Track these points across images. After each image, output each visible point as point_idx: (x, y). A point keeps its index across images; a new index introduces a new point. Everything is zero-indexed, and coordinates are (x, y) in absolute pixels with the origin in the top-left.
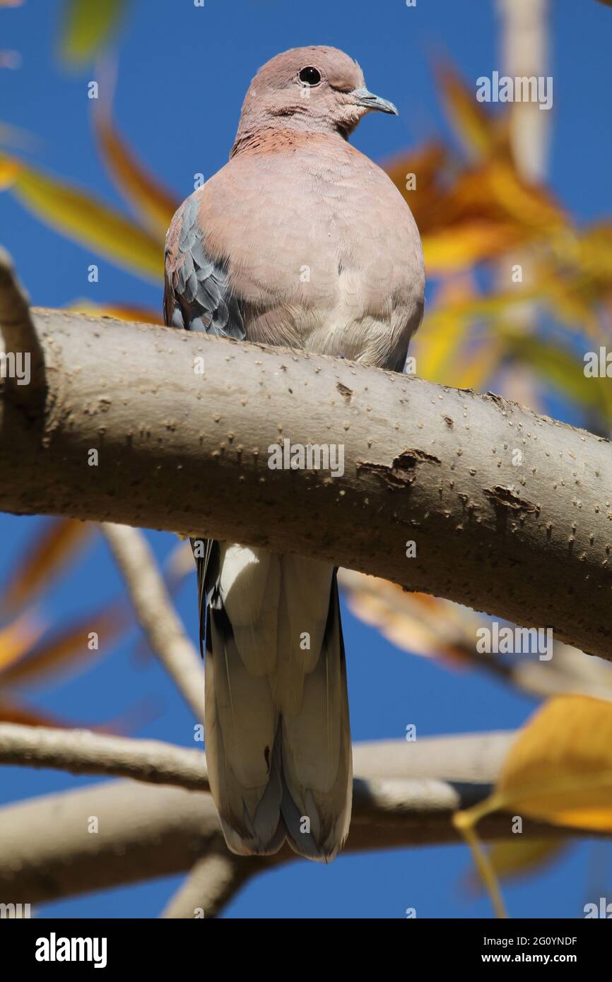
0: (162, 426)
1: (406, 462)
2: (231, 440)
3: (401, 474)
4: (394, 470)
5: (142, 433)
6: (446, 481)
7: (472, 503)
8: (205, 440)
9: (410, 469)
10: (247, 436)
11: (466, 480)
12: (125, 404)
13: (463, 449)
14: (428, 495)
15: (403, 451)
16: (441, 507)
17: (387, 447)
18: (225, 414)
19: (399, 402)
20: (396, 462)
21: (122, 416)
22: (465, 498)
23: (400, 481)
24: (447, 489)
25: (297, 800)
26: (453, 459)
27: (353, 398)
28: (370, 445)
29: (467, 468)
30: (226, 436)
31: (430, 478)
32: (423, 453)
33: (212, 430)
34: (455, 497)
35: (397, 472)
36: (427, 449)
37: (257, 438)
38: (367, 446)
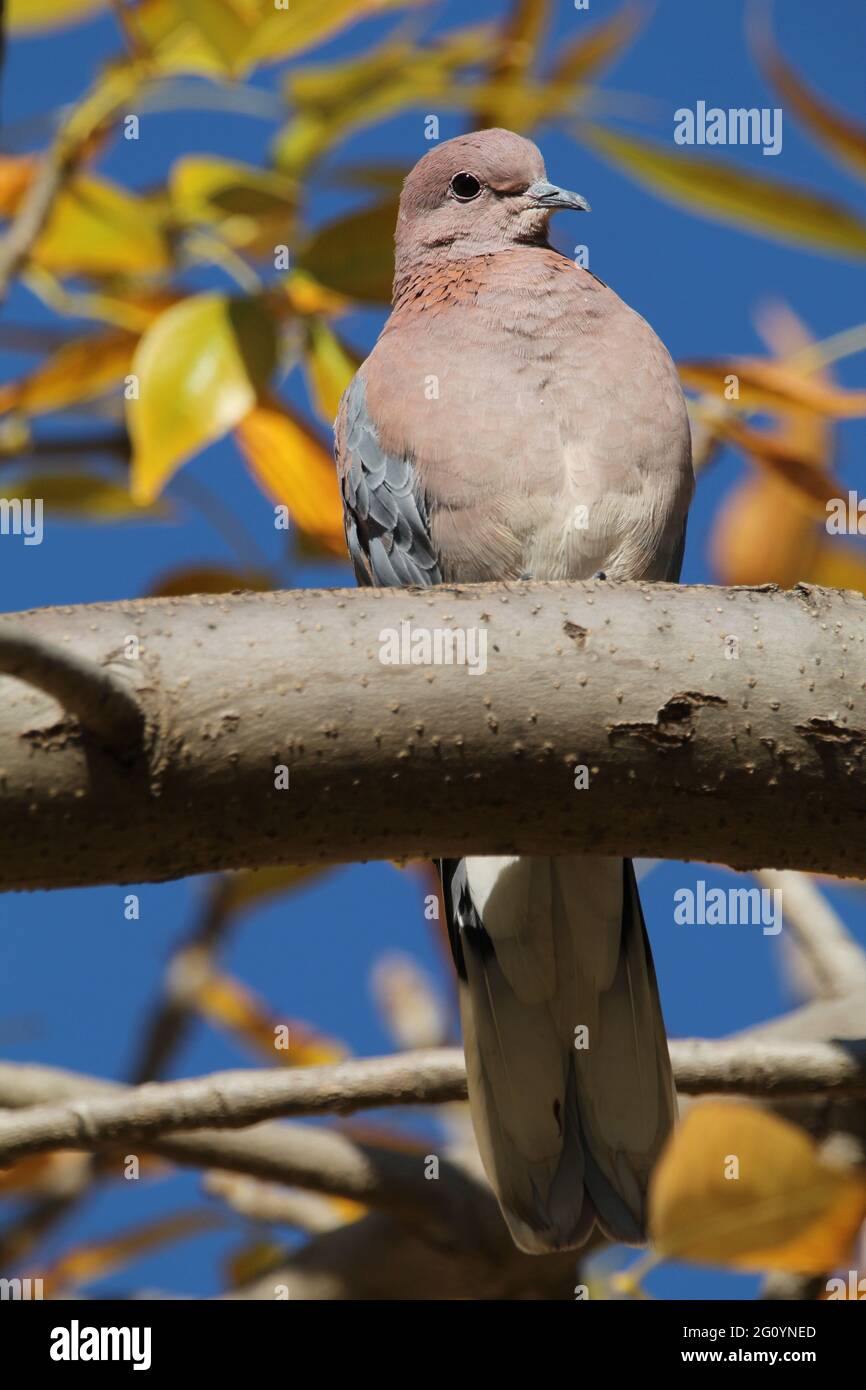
0: (318, 734)
1: (676, 711)
2: (420, 733)
3: (672, 728)
4: (662, 726)
5: (291, 748)
6: (740, 726)
7: (781, 747)
8: (383, 740)
9: (684, 720)
10: (442, 723)
11: (768, 718)
12: (261, 716)
13: (756, 677)
14: (716, 749)
15: (670, 698)
16: (740, 761)
17: (644, 697)
18: (405, 700)
19: (658, 631)
20: (662, 715)
21: (258, 732)
22: (770, 743)
23: (674, 739)
24: (743, 736)
25: (607, 1169)
26: (745, 694)
27: (588, 639)
28: (620, 700)
29: (765, 701)
30: (412, 729)
31: (715, 725)
32: (698, 694)
33: (391, 724)
34: (757, 744)
35: (667, 727)
36: (704, 688)
37: (456, 722)
38: (616, 702)
